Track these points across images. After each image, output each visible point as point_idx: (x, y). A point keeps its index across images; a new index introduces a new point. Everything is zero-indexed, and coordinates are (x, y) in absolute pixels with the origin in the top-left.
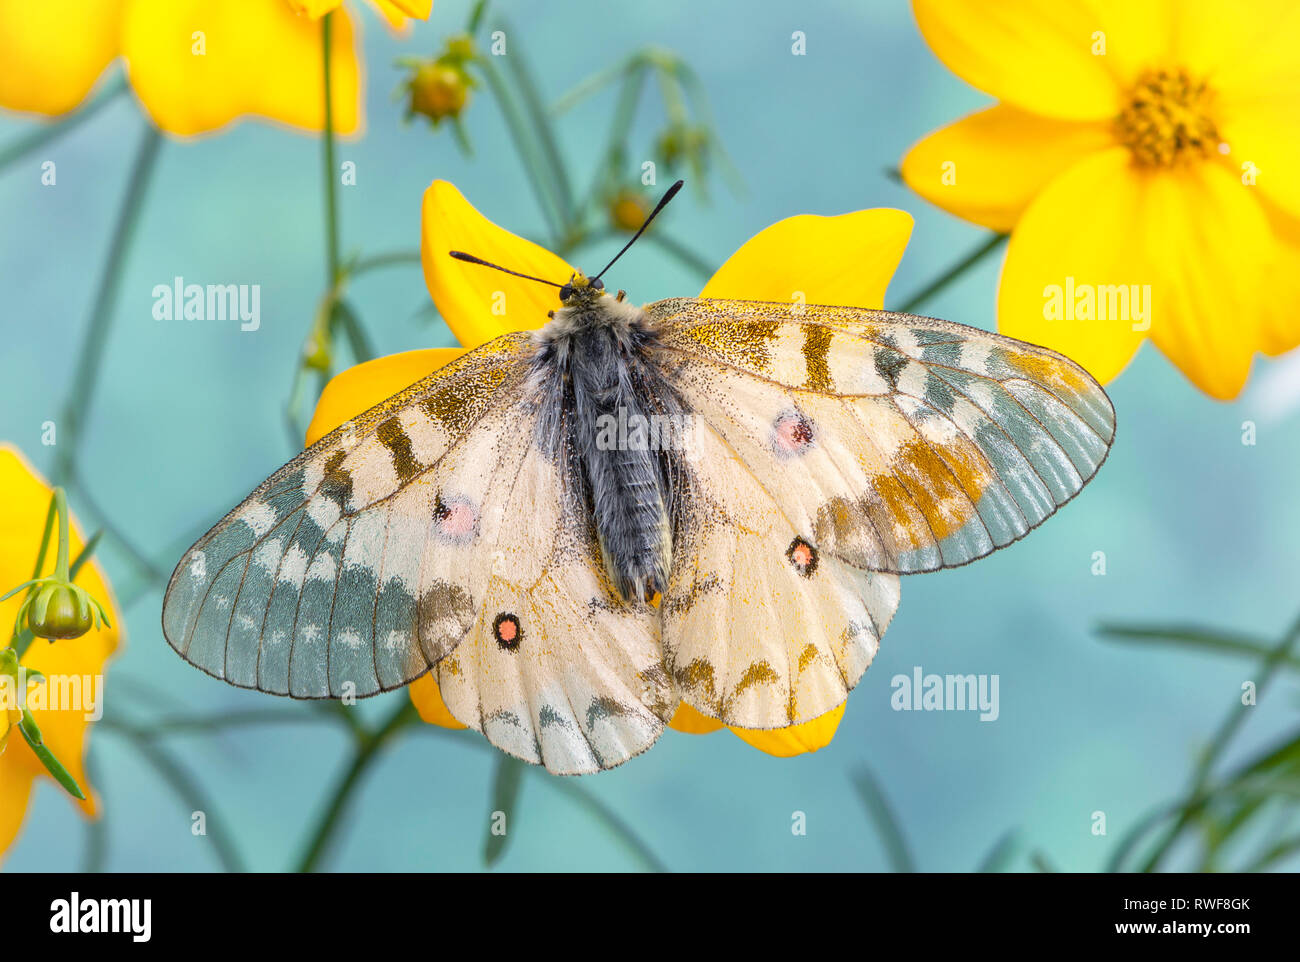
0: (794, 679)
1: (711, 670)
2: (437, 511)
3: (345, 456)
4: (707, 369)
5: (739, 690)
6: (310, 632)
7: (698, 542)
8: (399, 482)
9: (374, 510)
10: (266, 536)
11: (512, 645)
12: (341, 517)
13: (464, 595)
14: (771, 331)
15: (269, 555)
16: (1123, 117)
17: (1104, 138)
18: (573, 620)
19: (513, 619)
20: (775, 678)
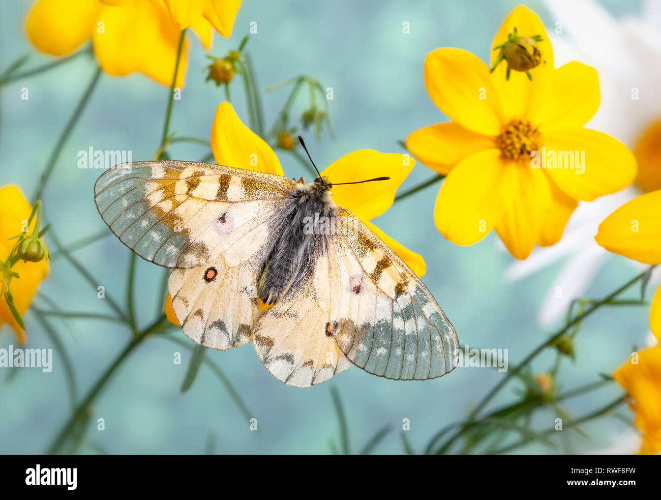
0: (297, 368)
1: (273, 345)
2: (221, 218)
3: (204, 175)
4: (343, 243)
5: (277, 358)
6: (145, 223)
7: (299, 298)
8: (216, 198)
9: (200, 200)
10: (156, 180)
11: (208, 280)
12: (186, 194)
13: (208, 254)
14: (373, 248)
15: (151, 187)
16: (501, 137)
17: (492, 144)
18: (235, 288)
19: (216, 272)
20: (293, 363)
